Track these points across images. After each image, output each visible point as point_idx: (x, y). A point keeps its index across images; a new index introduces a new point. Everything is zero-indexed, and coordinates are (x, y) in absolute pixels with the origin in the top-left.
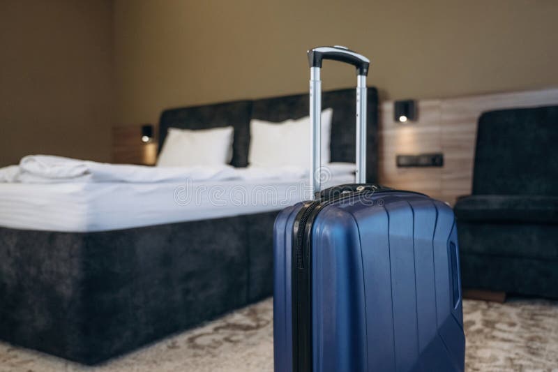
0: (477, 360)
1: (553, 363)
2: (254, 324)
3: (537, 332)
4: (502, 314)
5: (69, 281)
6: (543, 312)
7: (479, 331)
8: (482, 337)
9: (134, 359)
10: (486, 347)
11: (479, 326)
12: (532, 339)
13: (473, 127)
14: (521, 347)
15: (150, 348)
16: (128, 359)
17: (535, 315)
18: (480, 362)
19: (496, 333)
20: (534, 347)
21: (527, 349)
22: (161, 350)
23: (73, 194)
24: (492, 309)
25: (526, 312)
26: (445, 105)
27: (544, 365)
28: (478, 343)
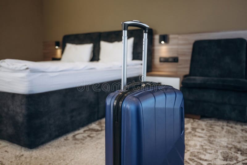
0: (189, 146)
1: (218, 147)
2: (100, 129)
3: (213, 133)
4: (199, 125)
5: (21, 115)
6: (215, 124)
7: (190, 133)
8: (191, 135)
9: (50, 145)
10: (192, 140)
11: (190, 130)
12: (210, 136)
13: (191, 47)
14: (206, 140)
15: (57, 141)
16: (47, 145)
17: (212, 125)
18: (190, 147)
19: (196, 134)
20: (211, 140)
21: (208, 141)
22: (61, 141)
23: (22, 78)
24: (195, 122)
25: (208, 124)
26: (180, 37)
27: (215, 148)
28: (189, 138)
